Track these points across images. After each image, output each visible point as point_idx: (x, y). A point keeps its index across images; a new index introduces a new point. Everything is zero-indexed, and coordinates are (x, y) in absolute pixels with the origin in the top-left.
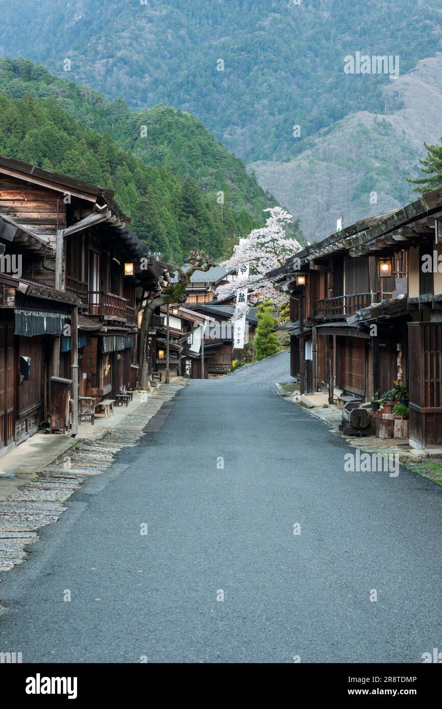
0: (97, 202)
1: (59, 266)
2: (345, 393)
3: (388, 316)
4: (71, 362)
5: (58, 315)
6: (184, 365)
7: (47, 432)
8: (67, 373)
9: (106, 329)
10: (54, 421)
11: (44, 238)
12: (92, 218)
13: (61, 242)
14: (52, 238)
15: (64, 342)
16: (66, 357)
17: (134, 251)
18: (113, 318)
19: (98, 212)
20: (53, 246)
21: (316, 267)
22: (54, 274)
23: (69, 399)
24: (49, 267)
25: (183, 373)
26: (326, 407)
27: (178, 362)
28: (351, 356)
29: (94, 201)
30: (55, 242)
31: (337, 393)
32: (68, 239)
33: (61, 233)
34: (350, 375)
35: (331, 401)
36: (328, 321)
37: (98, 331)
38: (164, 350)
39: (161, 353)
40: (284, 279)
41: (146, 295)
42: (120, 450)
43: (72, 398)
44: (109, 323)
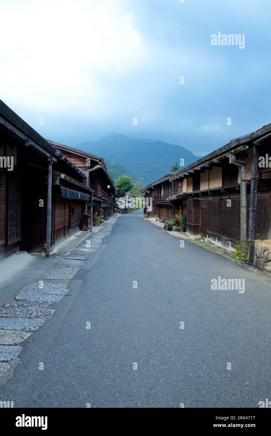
0: (99, 162)
1: (88, 181)
2: (160, 218)
3: (181, 198)
4: (90, 209)
5: (86, 194)
6: (120, 211)
7: (83, 231)
8: (89, 212)
9: (102, 201)
10: (85, 227)
11: (83, 172)
12: (97, 167)
13: (88, 173)
14: (86, 172)
15: (89, 204)
16: (89, 208)
17: (110, 182)
18: (104, 198)
19: (99, 164)
20: (86, 175)
21: (154, 188)
22: (86, 183)
23: (89, 220)
24: (85, 181)
25: (120, 213)
26: (155, 221)
27: (119, 210)
28: (162, 209)
29: (98, 161)
30: (87, 174)
31: (158, 219)
32: (90, 173)
33: (88, 171)
34: (162, 214)
35: (157, 220)
36: (156, 201)
37: (100, 201)
38: (116, 208)
39: (115, 208)
40: (144, 192)
41: (113, 195)
42: (104, 237)
43: (90, 220)
44: (103, 199)
